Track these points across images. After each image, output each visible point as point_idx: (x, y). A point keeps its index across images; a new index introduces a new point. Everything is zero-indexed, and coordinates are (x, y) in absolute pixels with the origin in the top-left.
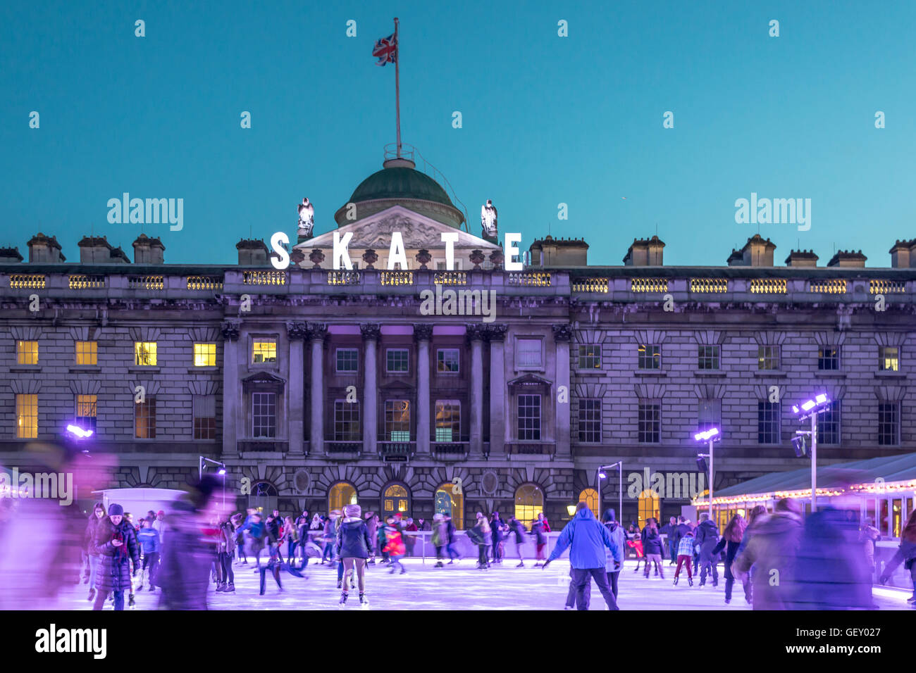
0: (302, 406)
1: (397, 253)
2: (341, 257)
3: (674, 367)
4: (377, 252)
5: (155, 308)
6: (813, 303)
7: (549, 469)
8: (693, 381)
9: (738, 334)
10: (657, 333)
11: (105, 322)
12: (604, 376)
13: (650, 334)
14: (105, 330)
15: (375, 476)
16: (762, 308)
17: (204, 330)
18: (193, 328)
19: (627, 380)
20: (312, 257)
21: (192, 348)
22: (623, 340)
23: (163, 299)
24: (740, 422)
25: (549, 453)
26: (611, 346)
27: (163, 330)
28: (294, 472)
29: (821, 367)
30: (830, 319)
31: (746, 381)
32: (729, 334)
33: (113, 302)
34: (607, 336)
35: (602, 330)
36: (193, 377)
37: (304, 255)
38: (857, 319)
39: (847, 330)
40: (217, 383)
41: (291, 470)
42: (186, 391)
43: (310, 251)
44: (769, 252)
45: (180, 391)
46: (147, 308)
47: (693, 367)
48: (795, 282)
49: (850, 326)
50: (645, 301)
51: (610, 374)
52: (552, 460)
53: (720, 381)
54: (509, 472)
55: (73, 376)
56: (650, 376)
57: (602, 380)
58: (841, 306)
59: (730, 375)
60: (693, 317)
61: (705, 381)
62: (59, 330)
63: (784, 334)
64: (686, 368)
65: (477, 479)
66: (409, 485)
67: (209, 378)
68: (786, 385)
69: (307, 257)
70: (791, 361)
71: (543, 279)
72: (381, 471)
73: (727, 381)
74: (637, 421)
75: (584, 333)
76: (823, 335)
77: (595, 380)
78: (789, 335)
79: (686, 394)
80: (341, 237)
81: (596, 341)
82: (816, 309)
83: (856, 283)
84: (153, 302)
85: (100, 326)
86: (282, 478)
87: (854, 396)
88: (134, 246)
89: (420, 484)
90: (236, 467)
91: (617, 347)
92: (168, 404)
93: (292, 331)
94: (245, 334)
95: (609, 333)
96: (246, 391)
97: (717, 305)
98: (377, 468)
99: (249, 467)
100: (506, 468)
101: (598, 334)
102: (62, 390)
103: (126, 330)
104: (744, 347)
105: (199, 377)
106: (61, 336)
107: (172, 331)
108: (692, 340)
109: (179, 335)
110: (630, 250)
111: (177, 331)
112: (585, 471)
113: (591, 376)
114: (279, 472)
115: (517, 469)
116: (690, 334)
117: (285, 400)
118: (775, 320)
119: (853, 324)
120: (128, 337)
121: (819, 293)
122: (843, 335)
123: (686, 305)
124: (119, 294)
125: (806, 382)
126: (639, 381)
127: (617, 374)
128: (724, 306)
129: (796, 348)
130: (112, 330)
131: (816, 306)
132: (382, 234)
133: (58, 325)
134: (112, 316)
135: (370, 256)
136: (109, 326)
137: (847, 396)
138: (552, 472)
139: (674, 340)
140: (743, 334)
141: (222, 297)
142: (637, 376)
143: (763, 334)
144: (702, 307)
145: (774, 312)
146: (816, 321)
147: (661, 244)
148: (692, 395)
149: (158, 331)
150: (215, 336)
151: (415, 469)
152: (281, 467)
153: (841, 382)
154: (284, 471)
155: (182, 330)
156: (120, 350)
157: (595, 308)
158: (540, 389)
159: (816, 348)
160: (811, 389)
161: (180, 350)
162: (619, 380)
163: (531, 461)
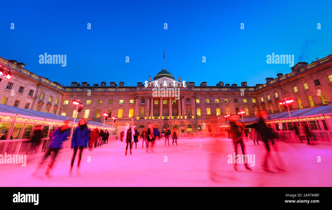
3: (212, 103)
4: (162, 84)
5: (124, 94)
7: (193, 121)
13: (207, 97)
14: (114, 98)
16: (224, 93)
17: (132, 98)
21: (130, 100)
22: (203, 98)
24: (223, 112)
29: (235, 102)
32: (220, 97)
36: (130, 106)
37: (150, 85)
40: (134, 107)
44: (223, 84)
45: (127, 108)
47: (215, 102)
48: (230, 88)
53: (219, 105)
54: (186, 122)
55: (108, 106)
57: (200, 105)
60: (214, 94)
63: (228, 97)
65: (180, 123)
68: (230, 105)
72: (163, 122)
75: (196, 97)
79: (214, 107)
88: (120, 83)
92: (125, 111)
93: (148, 97)
94: (139, 98)
96: (139, 108)
97: (217, 92)
99: (139, 122)
102: (105, 109)
103: (118, 98)
104: (222, 99)
106: (106, 99)
110: (202, 84)
111: (127, 98)
112: (199, 121)
114: (145, 123)
117: (146, 109)
123: (212, 92)
126: (206, 105)
129: (230, 99)
132: (162, 81)
134: (116, 95)
139: (212, 98)
141: (136, 92)
143: (225, 97)
147: (206, 83)
149: (124, 98)
151: (169, 122)
153: (238, 105)
155: (129, 98)
156: (117, 101)
157: (198, 93)
158: (190, 106)
159: (234, 99)
160: (234, 106)
161: (127, 101)
162: (203, 105)
163: (190, 119)
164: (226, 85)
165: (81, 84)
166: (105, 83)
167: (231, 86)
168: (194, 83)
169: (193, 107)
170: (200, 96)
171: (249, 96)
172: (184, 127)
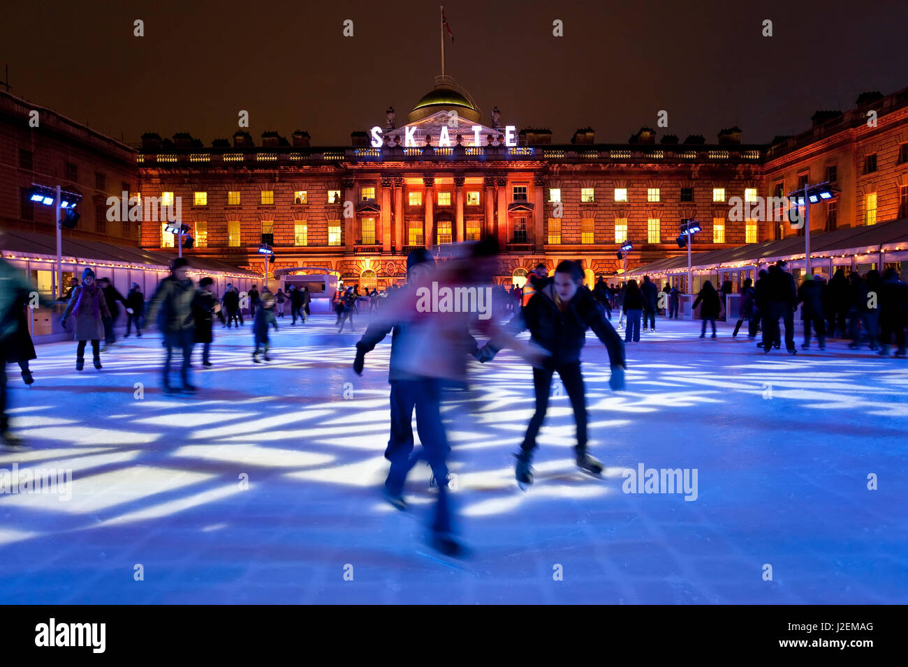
0: (390, 225)
1: (445, 137)
2: (410, 140)
3: (602, 201)
4: (433, 137)
5: (306, 171)
6: (678, 164)
7: (532, 259)
9: (637, 182)
11: (277, 179)
13: (589, 182)
14: (277, 184)
16: (650, 167)
17: (334, 183)
18: (328, 182)
19: (574, 208)
20: (395, 140)
21: (327, 193)
22: (574, 185)
23: (310, 165)
24: (638, 231)
25: (532, 250)
26: (566, 189)
27: (311, 184)
29: (682, 200)
30: (688, 173)
31: (641, 208)
32: (632, 182)
33: (283, 168)
34: (564, 184)
35: (562, 180)
36: (327, 211)
37: (391, 139)
38: (702, 173)
39: (696, 179)
40: (341, 213)
41: (384, 262)
42: (323, 218)
43: (394, 137)
44: (653, 135)
45: (320, 218)
46: (302, 171)
47: (612, 201)
49: (699, 177)
50: (585, 163)
51: (566, 205)
52: (533, 254)
53: (627, 208)
54: (509, 262)
55: (260, 211)
56: (588, 206)
58: (693, 165)
59: (632, 204)
60: (612, 172)
61: (618, 208)
62: (251, 185)
63: (662, 182)
64: (608, 201)
67: (336, 210)
68: (663, 210)
70: (665, 197)
71: (528, 151)
73: (630, 208)
74: (581, 231)
75: (551, 182)
76: (684, 182)
78: (666, 182)
79: (608, 216)
80: (410, 130)
81: (558, 186)
82: (680, 167)
83: (702, 153)
84: (305, 168)
85: (275, 181)
86: (379, 267)
87: (701, 216)
88: (293, 136)
90: (353, 260)
91: (570, 190)
92: (314, 226)
93: (384, 183)
94: (357, 185)
95: (566, 182)
96: (358, 217)
97: (625, 165)
99: (360, 261)
100: (507, 259)
101: (559, 182)
102: (254, 219)
103: (289, 184)
104: (640, 189)
105: (331, 210)
106: (253, 188)
107: (315, 184)
109: (319, 187)
110: (575, 135)
111: (318, 184)
112: (552, 260)
114: (377, 263)
115: (513, 259)
116: (610, 182)
117: (381, 222)
118: (657, 174)
120: (291, 188)
121: (681, 158)
122: (695, 182)
123: (608, 165)
124: (285, 163)
125: (674, 208)
126: (582, 209)
127: (570, 205)
128: (629, 166)
129: (669, 189)
130: (281, 184)
131: (680, 165)
132: (434, 127)
133: (251, 182)
134: (281, 176)
135: (428, 139)
136: (279, 182)
137: (697, 216)
138: (534, 261)
139: (602, 185)
140: (640, 182)
141: (344, 164)
143: (651, 182)
144: (617, 166)
145: (656, 169)
149: (308, 184)
150: (340, 186)
152: (379, 260)
153: (693, 208)
154: (380, 262)
155: (322, 184)
156: (287, 196)
157: (557, 167)
158: (526, 213)
159: (680, 189)
160: (677, 212)
161: (320, 195)
162: (571, 209)
163: (522, 255)
164: (665, 139)
167: (681, 142)
169: (535, 217)
170: (562, 177)
171: (737, 178)
172: (504, 279)
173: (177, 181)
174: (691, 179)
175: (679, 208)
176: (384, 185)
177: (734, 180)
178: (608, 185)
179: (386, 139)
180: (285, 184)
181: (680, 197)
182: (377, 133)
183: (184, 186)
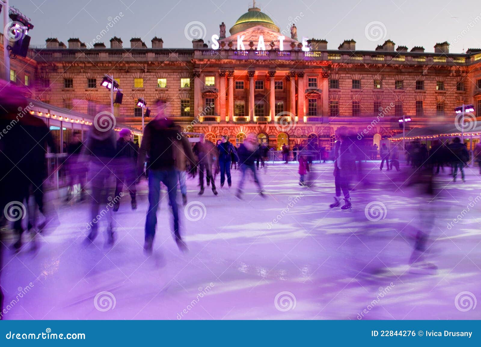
0: (225, 103)
1: (261, 43)
2: (240, 46)
3: (365, 88)
4: (254, 43)
5: (166, 65)
6: (414, 65)
7: (321, 127)
8: (372, 93)
9: (388, 76)
10: (359, 75)
11: (146, 70)
12: (340, 91)
13: (357, 76)
14: (146, 74)
15: (254, 130)
16: (397, 67)
17: (185, 74)
18: (181, 73)
19: (348, 93)
20: (229, 45)
21: (180, 80)
22: (347, 78)
23: (170, 61)
25: (321, 121)
26: (342, 80)
27: (169, 74)
28: (222, 129)
29: (417, 89)
30: (420, 71)
32: (385, 76)
33: (150, 62)
34: (340, 76)
35: (339, 74)
36: (181, 92)
37: (225, 44)
38: (429, 71)
39: (426, 75)
40: (190, 94)
41: (221, 128)
42: (178, 97)
43: (228, 42)
44: (393, 46)
45: (176, 98)
46: (163, 65)
47: (372, 88)
48: (408, 57)
49: (427, 74)
50: (355, 63)
51: (342, 91)
52: (322, 123)
53: (382, 94)
54: (306, 128)
55: (134, 92)
56: (356, 91)
57: (339, 93)
58: (424, 66)
59: (385, 91)
60: (372, 70)
61: (376, 93)
62: (128, 74)
63: (404, 76)
64: (370, 88)
65: (294, 131)
66: (268, 133)
67: (187, 92)
68: (405, 95)
69: (227, 45)
70: (406, 86)
71: (318, 54)
72: (257, 128)
73: (384, 93)
74: (352, 109)
75: (332, 75)
76: (418, 77)
77: (336, 93)
78: (406, 76)
79: (370, 99)
80: (240, 37)
81: (337, 78)
82: (416, 67)
83: (429, 58)
84: (165, 62)
85: (144, 72)
86: (218, 131)
87: (428, 99)
88: (152, 41)
89: (272, 133)
90: (200, 127)
91: (345, 80)
92: (172, 103)
93: (221, 74)
94: (202, 75)
95: (342, 75)
96: (203, 97)
97: (381, 65)
98: (255, 127)
99: (205, 127)
100: (305, 127)
101: (337, 75)
102: (129, 98)
103: (154, 74)
104: (390, 81)
105: (183, 92)
106: (129, 76)
107: (172, 74)
108: (371, 78)
109: (175, 76)
111: (174, 74)
112: (333, 128)
113: (335, 91)
114: (216, 129)
115: (309, 127)
116: (371, 76)
117: (219, 101)
118: (401, 71)
119: (428, 73)
120: (155, 76)
121: (416, 61)
122: (425, 77)
123: (370, 65)
124: (152, 59)
125: (412, 94)
126: (353, 93)
127: (345, 91)
128: (383, 66)
129: (408, 81)
130: (149, 74)
131: (416, 66)
132: (253, 36)
133: (128, 72)
134: (149, 68)
135: (251, 44)
136: (147, 72)
137: (426, 99)
138: (322, 128)
139: (365, 78)
140: (390, 76)
141: (194, 60)
142: (352, 91)
143: (397, 76)
144: (376, 66)
145: (401, 68)
146: (415, 71)
147: (355, 42)
148: (372, 99)
149: (167, 74)
150: (190, 76)
151: (270, 127)
152: (218, 127)
153: (424, 94)
154: (219, 129)
155: (177, 74)
156: (152, 82)
157: (337, 65)
158: (317, 96)
159: (415, 81)
160: (413, 97)
161: (176, 82)
162: (345, 93)
163: (314, 124)
164: (400, 48)
165: (67, 45)
166: (120, 41)
168: (325, 42)
169: (323, 99)
170: (339, 72)
171: (451, 75)
172: (302, 140)
173: (75, 71)
174: (423, 75)
175: (414, 94)
176: (221, 75)
177: (449, 76)
178: (369, 78)
179: (222, 44)
180: (151, 74)
181: (415, 87)
182: (215, 39)
183: (81, 74)
